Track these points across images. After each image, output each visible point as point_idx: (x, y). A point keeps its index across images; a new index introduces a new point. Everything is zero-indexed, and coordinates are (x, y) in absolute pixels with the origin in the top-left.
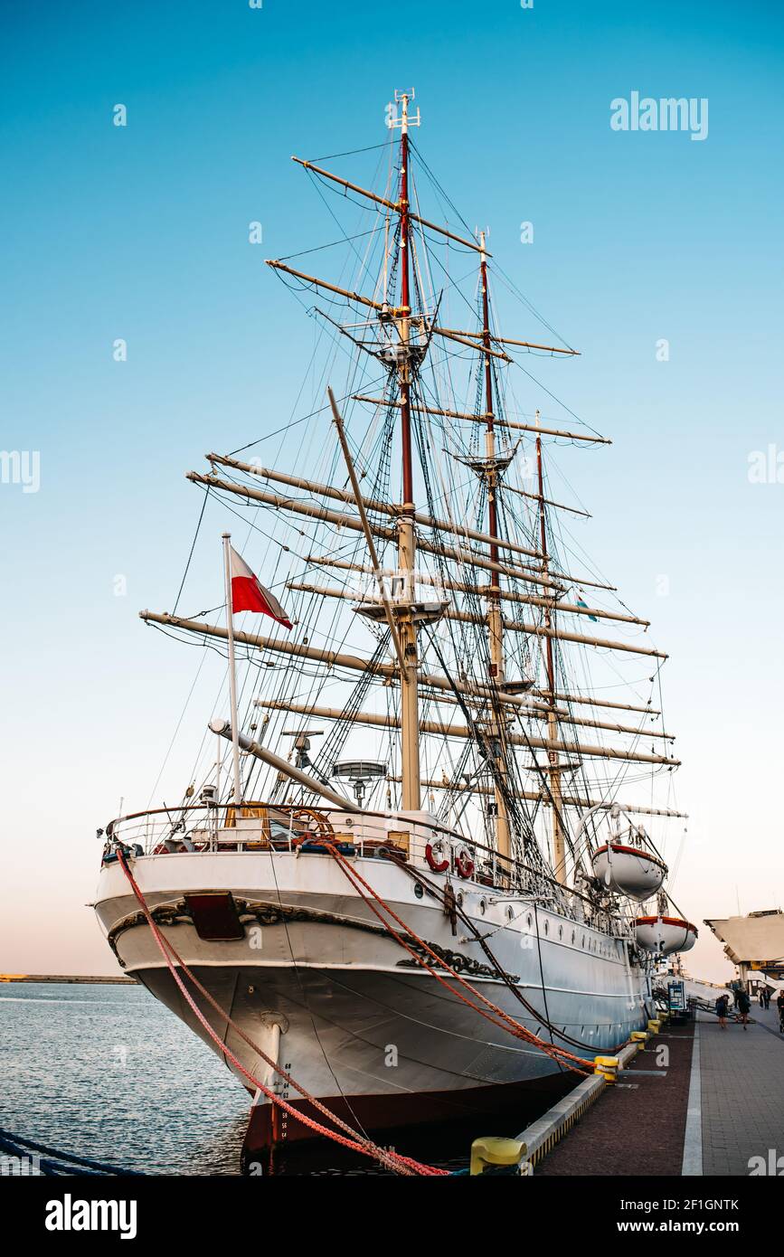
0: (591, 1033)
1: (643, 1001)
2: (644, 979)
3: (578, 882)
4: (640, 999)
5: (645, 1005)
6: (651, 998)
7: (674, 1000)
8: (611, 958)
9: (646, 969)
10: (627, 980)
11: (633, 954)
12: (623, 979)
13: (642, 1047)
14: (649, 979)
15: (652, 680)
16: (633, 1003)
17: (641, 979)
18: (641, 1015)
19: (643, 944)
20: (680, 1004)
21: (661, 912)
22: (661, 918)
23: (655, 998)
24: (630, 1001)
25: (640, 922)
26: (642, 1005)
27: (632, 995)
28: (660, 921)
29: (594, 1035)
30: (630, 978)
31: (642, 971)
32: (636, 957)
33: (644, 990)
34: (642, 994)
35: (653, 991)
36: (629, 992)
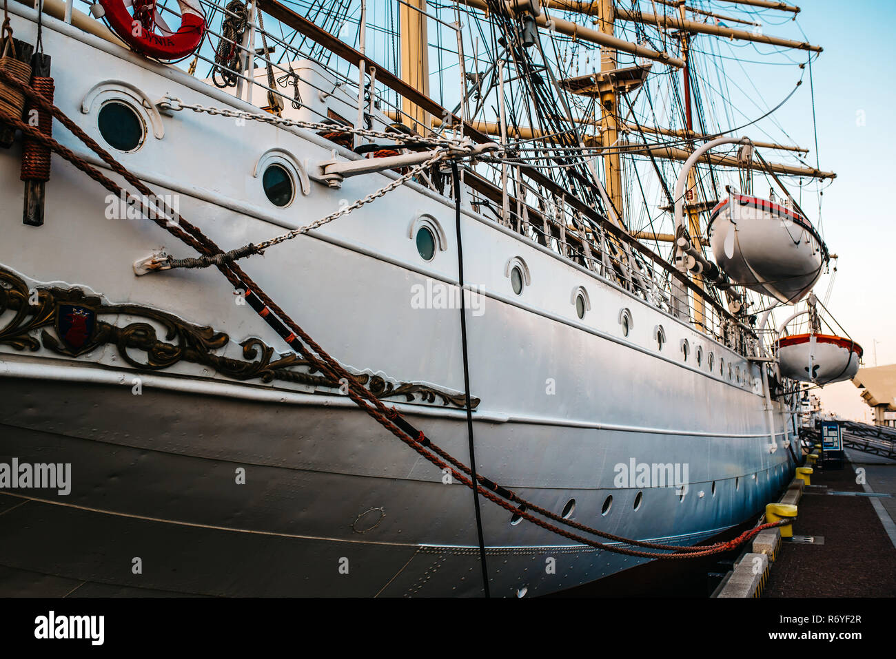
0: (702, 494)
1: (788, 442)
2: (789, 415)
3: (679, 259)
4: (784, 439)
5: (790, 446)
6: (797, 437)
7: (828, 440)
8: (742, 384)
9: (792, 406)
10: (767, 416)
11: (773, 383)
12: (762, 414)
13: (787, 532)
14: (796, 416)
15: (802, 66)
16: (775, 445)
17: (785, 415)
18: (786, 458)
19: (787, 370)
20: (836, 444)
21: (815, 328)
22: (814, 335)
23: (802, 437)
24: (770, 442)
25: (785, 342)
26: (787, 446)
27: (773, 434)
28: (813, 339)
29: (707, 497)
30: (771, 413)
31: (787, 408)
32: (780, 389)
33: (789, 428)
34: (786, 433)
35: (799, 429)
36: (769, 431)
